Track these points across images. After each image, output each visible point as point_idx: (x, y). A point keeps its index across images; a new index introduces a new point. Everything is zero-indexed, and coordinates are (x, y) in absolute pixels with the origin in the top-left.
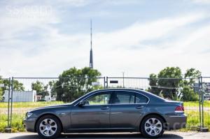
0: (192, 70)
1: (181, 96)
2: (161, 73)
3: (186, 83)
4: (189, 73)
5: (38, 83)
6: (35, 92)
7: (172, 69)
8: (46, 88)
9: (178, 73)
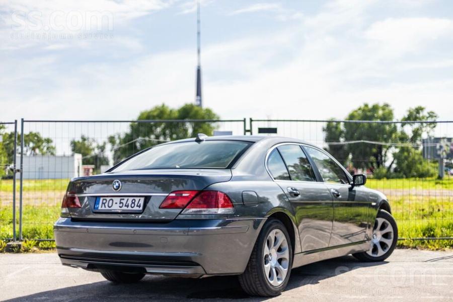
0: (419, 110)
1: (394, 166)
2: (352, 117)
3: (403, 138)
4: (412, 117)
5: (84, 139)
6: (78, 157)
7: (375, 108)
8: (102, 148)
9: (387, 117)
